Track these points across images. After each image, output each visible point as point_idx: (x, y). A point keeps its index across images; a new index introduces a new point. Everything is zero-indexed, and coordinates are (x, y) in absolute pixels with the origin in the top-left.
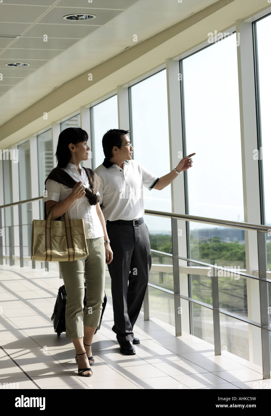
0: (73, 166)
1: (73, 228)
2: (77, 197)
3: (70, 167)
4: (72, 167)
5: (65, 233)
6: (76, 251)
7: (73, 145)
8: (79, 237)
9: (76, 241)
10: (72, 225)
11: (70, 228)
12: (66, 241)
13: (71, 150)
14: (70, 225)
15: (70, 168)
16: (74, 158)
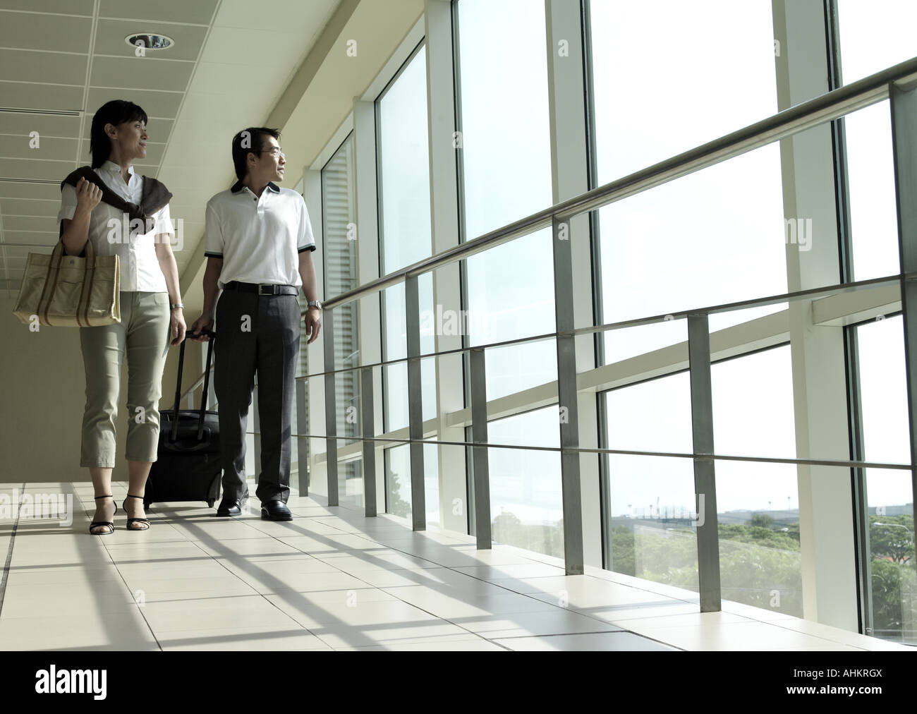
0: (114, 167)
1: (98, 270)
2: (90, 204)
3: (109, 168)
4: (112, 169)
5: (83, 278)
6: (91, 308)
7: (113, 127)
8: (105, 286)
9: (98, 291)
10: (97, 264)
11: (94, 269)
12: (81, 289)
13: (109, 135)
14: (94, 265)
15: (108, 171)
16: (117, 150)
